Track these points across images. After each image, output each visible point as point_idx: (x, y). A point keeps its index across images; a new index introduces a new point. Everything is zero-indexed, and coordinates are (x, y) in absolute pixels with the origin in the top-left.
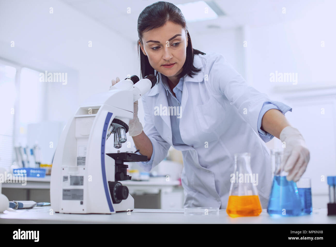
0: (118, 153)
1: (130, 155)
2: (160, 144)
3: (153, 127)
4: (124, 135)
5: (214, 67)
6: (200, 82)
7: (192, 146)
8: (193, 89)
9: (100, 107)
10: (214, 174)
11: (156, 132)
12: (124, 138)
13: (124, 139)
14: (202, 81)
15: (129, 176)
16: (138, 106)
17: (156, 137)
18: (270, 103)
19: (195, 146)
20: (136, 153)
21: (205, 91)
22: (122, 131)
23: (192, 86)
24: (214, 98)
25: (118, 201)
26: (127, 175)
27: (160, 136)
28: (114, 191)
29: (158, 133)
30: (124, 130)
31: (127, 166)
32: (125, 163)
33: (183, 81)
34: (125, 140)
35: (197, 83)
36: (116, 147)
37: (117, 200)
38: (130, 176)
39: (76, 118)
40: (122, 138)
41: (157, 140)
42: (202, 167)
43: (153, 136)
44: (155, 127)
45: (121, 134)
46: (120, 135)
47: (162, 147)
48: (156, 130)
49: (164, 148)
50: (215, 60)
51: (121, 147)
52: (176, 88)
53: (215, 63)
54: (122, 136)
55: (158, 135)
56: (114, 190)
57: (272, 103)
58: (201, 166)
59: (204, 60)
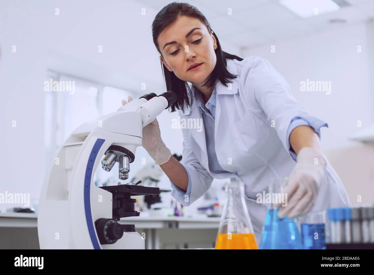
0: (119, 186)
1: (131, 187)
2: (200, 172)
3: (191, 152)
4: (126, 164)
5: (250, 75)
6: (235, 94)
7: (236, 173)
8: (228, 104)
9: (89, 133)
10: (265, 207)
11: (194, 158)
12: (126, 167)
13: (127, 169)
14: (236, 92)
15: (136, 212)
16: (159, 129)
17: (195, 164)
18: (299, 118)
19: (239, 174)
20: (138, 185)
21: (242, 105)
22: (125, 160)
23: (226, 100)
24: (252, 113)
25: (111, 241)
26: (135, 210)
27: (199, 163)
28: (104, 230)
29: (196, 159)
30: (127, 158)
31: (134, 201)
32: (132, 197)
33: (215, 93)
34: (127, 171)
35: (232, 96)
36: (121, 178)
37: (109, 240)
38: (138, 212)
39: (66, 146)
40: (124, 167)
41: (195, 168)
42: (249, 199)
43: (191, 163)
44: (193, 153)
45: (124, 163)
46: (122, 164)
47: (203, 176)
48: (195, 156)
49: (206, 176)
50: (251, 66)
51: (127, 178)
52: (209, 103)
53: (251, 70)
54: (124, 165)
55: (197, 162)
56: (105, 228)
57: (301, 118)
58: (248, 197)
59: (240, 67)
